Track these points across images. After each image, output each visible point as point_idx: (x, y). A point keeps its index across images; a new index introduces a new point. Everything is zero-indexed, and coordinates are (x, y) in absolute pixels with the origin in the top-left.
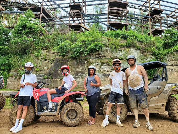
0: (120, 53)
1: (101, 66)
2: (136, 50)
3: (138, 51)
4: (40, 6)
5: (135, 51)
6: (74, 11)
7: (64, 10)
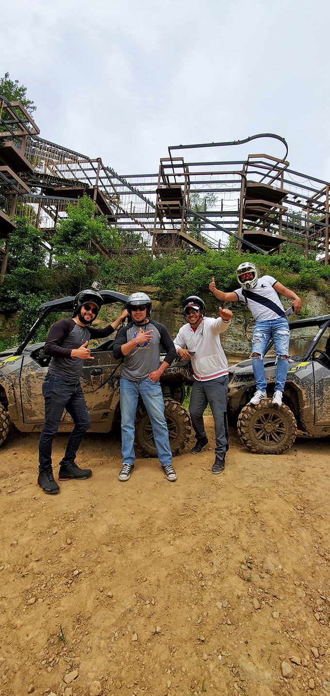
0: (285, 300)
1: (246, 325)
2: (318, 295)
3: (321, 299)
4: (91, 187)
5: (315, 297)
6: (167, 203)
7: (145, 199)
